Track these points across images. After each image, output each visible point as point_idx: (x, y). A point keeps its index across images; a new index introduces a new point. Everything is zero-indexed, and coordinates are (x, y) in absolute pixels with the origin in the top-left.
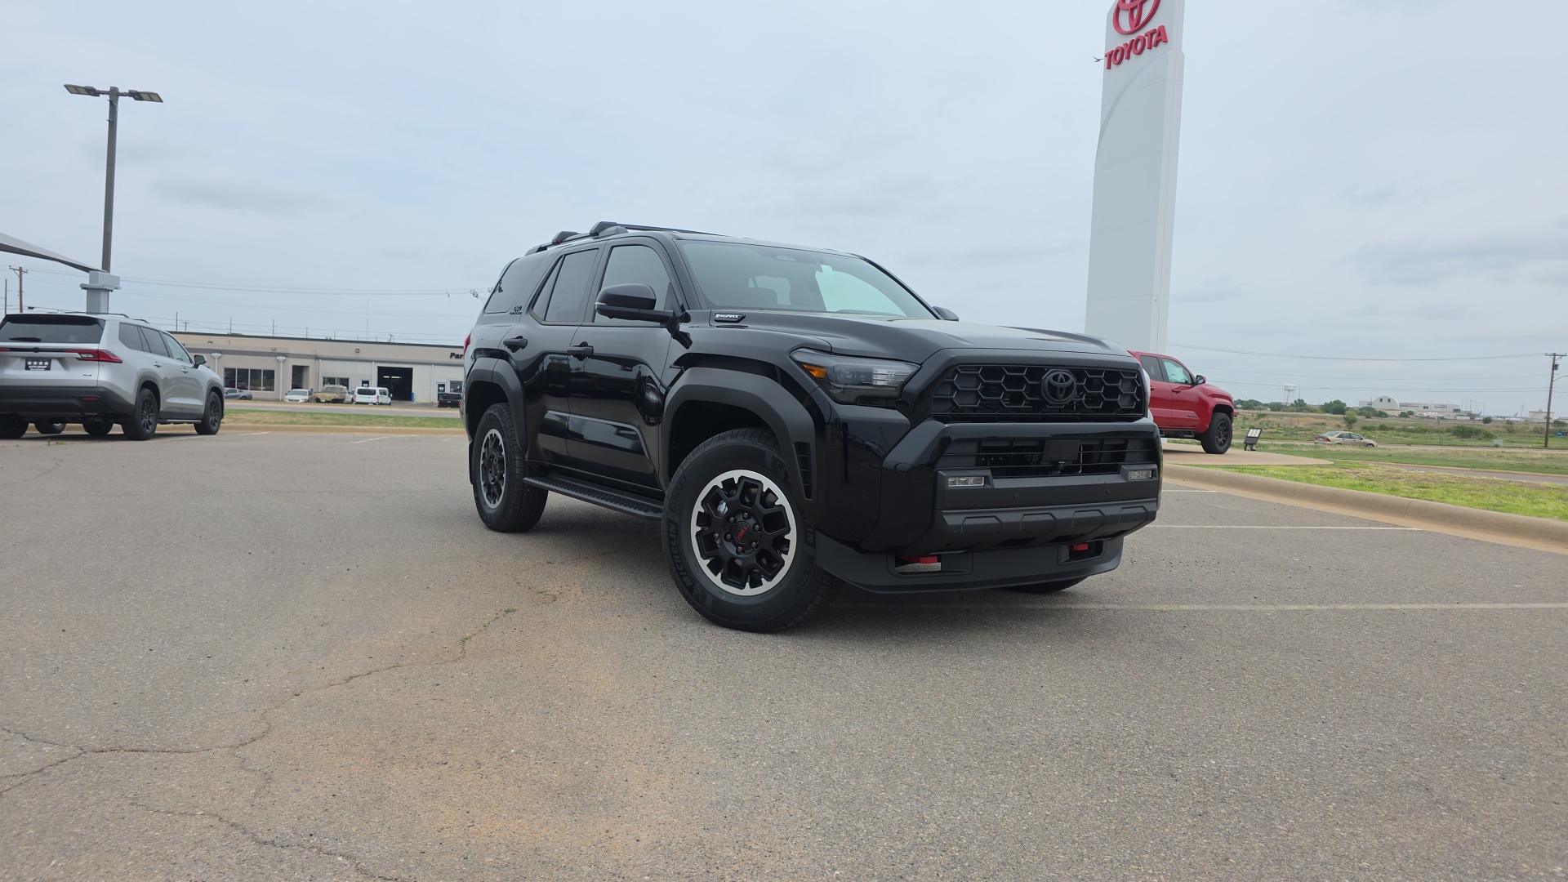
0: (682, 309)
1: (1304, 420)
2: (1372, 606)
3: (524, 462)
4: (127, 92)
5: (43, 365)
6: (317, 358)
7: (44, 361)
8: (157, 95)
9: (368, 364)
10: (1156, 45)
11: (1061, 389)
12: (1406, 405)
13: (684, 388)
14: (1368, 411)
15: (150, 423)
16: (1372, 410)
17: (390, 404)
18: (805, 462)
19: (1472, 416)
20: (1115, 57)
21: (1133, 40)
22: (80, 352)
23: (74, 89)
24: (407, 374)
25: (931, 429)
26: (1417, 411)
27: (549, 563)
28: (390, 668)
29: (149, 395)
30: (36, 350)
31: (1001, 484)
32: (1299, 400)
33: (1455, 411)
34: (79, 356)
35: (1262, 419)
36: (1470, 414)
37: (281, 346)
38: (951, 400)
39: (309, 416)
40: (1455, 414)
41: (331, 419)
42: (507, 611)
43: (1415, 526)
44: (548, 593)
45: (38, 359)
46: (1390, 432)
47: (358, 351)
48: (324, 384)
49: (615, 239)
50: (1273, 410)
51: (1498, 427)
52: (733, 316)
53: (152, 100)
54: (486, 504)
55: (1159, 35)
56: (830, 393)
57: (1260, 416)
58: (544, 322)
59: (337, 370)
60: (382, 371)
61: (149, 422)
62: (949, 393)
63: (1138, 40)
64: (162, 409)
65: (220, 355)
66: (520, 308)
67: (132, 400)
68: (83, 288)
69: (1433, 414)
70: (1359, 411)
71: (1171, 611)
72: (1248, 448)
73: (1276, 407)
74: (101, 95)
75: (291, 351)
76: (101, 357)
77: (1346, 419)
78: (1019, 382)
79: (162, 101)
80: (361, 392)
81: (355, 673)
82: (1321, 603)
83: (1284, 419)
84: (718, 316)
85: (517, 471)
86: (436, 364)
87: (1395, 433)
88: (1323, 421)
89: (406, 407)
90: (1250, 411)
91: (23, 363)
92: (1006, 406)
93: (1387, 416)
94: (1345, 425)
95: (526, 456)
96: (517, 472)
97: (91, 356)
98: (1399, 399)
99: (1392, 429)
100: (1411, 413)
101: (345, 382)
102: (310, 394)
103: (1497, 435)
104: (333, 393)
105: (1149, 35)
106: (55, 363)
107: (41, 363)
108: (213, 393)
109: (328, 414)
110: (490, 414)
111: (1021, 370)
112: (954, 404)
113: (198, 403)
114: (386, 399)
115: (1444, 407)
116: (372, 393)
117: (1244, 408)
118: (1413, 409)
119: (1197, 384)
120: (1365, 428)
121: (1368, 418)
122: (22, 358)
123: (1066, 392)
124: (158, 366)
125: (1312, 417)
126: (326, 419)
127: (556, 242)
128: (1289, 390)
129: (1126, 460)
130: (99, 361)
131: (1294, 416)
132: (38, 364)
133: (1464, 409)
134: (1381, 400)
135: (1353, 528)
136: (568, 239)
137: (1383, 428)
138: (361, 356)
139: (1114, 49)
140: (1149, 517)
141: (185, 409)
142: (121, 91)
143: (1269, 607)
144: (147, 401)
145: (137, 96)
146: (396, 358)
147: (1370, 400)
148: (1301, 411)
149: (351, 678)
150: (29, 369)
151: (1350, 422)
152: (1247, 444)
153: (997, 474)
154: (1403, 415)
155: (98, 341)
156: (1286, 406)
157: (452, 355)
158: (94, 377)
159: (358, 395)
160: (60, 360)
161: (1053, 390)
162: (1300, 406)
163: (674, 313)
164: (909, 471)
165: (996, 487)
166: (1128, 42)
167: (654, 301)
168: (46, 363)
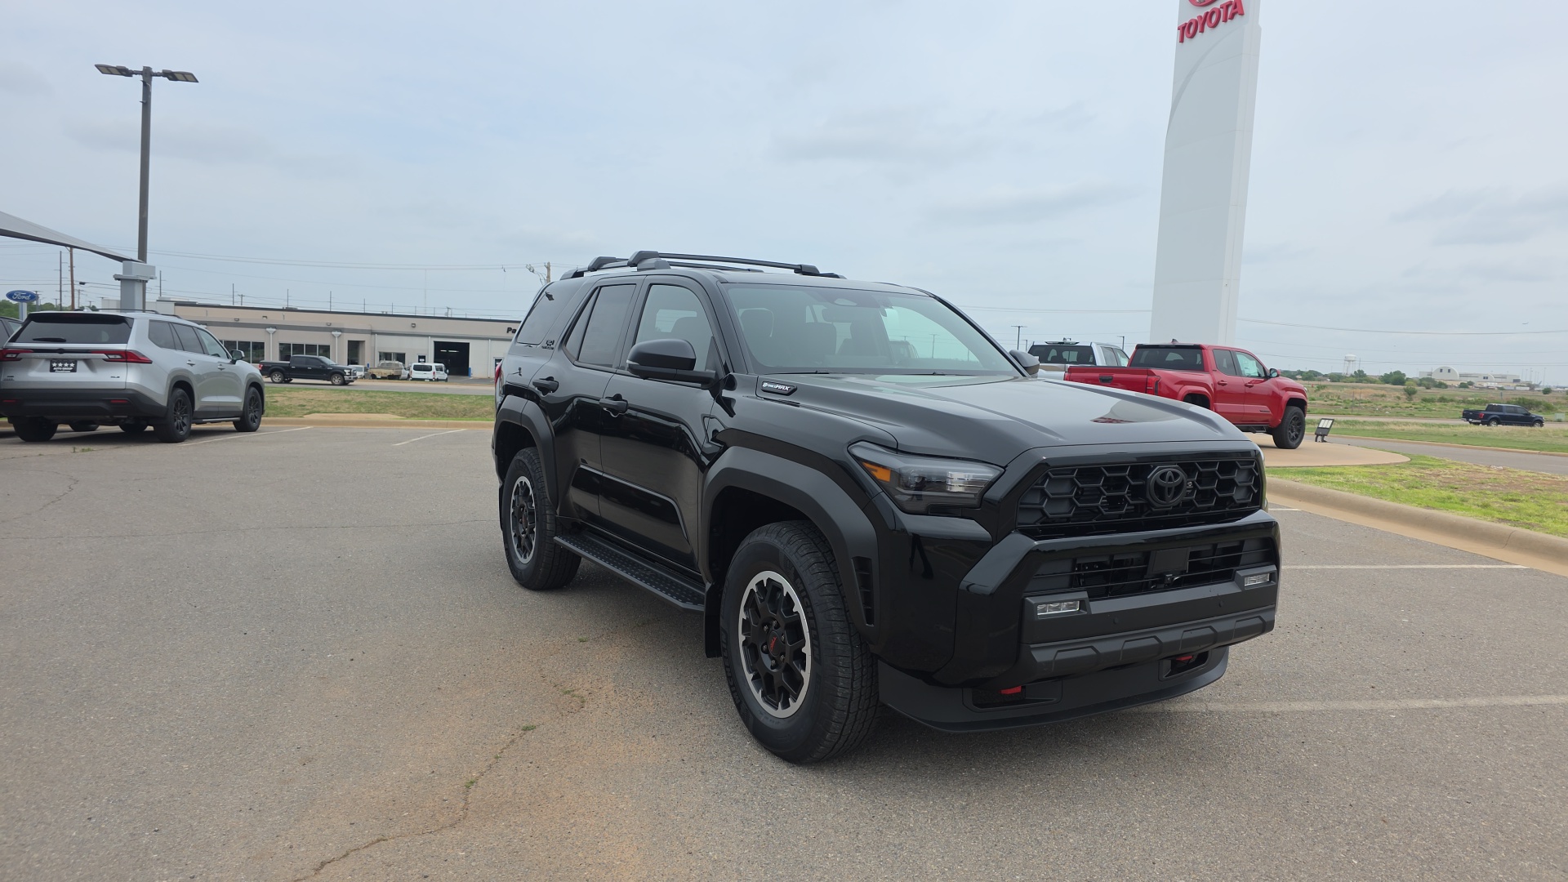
0: (726, 370)
1: (1364, 392)
2: (1507, 700)
3: (556, 518)
4: (161, 72)
5: (69, 366)
6: (373, 333)
7: (69, 363)
8: (192, 75)
9: (425, 339)
10: (1232, 17)
11: (1170, 489)
12: (1466, 376)
13: (727, 472)
14: (1428, 382)
15: (184, 425)
16: (1432, 380)
17: (446, 380)
18: (866, 582)
19: (1532, 387)
20: (1188, 31)
21: (1207, 13)
22: (107, 352)
23: (105, 69)
24: (464, 349)
25: (1018, 545)
26: (1477, 382)
27: (581, 641)
28: (373, 843)
29: (182, 395)
30: (61, 351)
31: (1099, 607)
32: (1359, 371)
33: (1515, 381)
34: (105, 357)
35: (1322, 391)
36: (1529, 385)
37: (336, 321)
38: (1042, 510)
39: (363, 394)
40: (1515, 384)
41: (386, 397)
42: (526, 729)
43: (1522, 562)
44: (576, 693)
45: (63, 361)
46: (1450, 403)
47: (414, 326)
48: (380, 360)
49: (655, 274)
50: (1333, 381)
51: (1557, 398)
52: (783, 387)
53: (187, 81)
54: (516, 557)
55: (1235, 7)
56: (894, 498)
57: (1320, 388)
58: (576, 363)
59: (393, 345)
60: (438, 345)
61: (183, 422)
62: (1038, 502)
63: (1213, 13)
64: (196, 409)
65: (274, 330)
66: (553, 343)
67: (163, 402)
68: (116, 279)
69: (1493, 385)
70: (1419, 382)
71: (1283, 712)
72: (1320, 438)
73: (1336, 378)
74: (134, 75)
75: (346, 326)
76: (129, 358)
77: (1405, 390)
78: (1120, 483)
79: (197, 82)
80: (417, 368)
81: (329, 856)
82: (1447, 697)
83: (1344, 391)
84: (765, 385)
85: (548, 526)
86: (493, 339)
87: (1455, 404)
88: (1383, 392)
89: (462, 383)
90: (1310, 382)
91: (48, 365)
92: (1105, 513)
93: (1446, 386)
94: (1404, 397)
95: (558, 511)
96: (548, 528)
97: (118, 357)
98: (1458, 370)
99: (1452, 401)
100: (1471, 383)
101: (401, 357)
102: (366, 370)
103: (1558, 407)
104: (389, 369)
105: (1225, 7)
106: (81, 365)
107: (66, 365)
108: (253, 389)
109: (383, 392)
110: (520, 460)
111: (1123, 469)
112: (1044, 514)
113: (236, 400)
114: (443, 375)
115: (1504, 377)
116: (429, 369)
117: (1304, 379)
118: (1472, 380)
119: (1270, 377)
120: (1425, 400)
121: (1428, 388)
122: (47, 359)
123: (1175, 493)
124: (192, 365)
125: (1372, 388)
126: (381, 397)
127: (593, 269)
128: (1349, 361)
129: (1241, 563)
130: (127, 362)
131: (1353, 388)
132: (63, 366)
133: (1523, 379)
134: (1441, 370)
135: (1455, 566)
136: (604, 266)
137: (1442, 400)
138: (417, 330)
139: (1187, 22)
140: (1266, 627)
141: (222, 407)
142: (154, 71)
143: (1391, 704)
144: (180, 401)
145: (171, 76)
146: (453, 333)
147: (1430, 371)
148: (1361, 381)
149: (323, 864)
150: (54, 371)
151: (1410, 393)
152: (1318, 436)
153: (1094, 596)
154: (1463, 386)
155: (126, 342)
156: (1346, 377)
157: (509, 330)
158: (122, 379)
159: (413, 371)
160: (86, 361)
161: (1159, 489)
162: (1360, 377)
163: (716, 374)
164: (991, 594)
165: (1093, 613)
166: (1203, 15)
167: (693, 361)
168: (72, 365)
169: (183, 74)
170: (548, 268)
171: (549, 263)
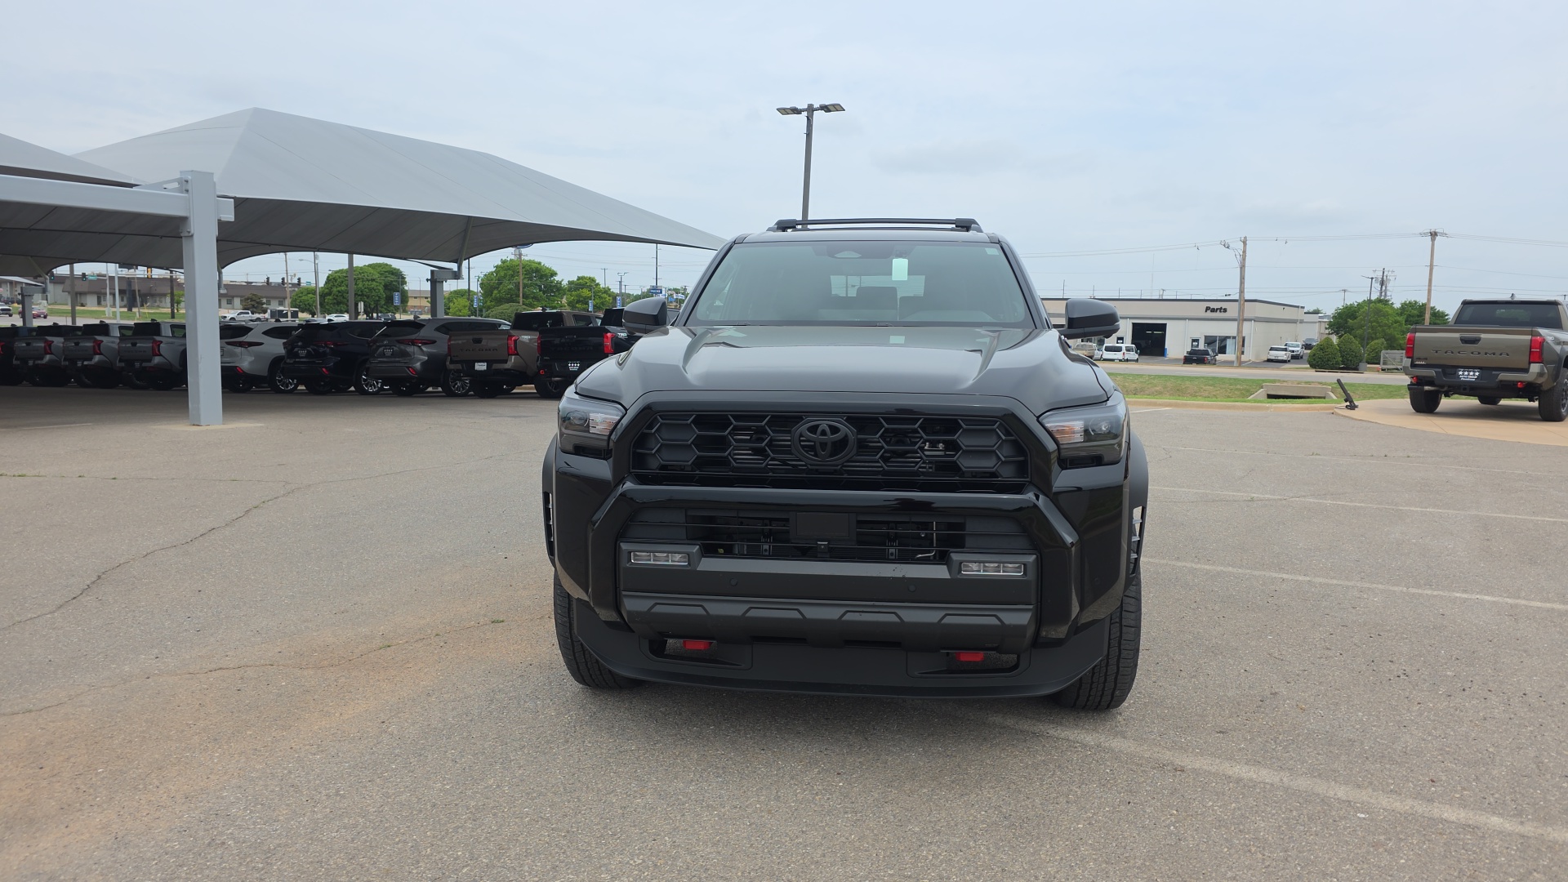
8: (839, 105)
11: (824, 444)
23: (784, 111)
24: (1161, 330)
31: (710, 564)
38: (655, 456)
53: (837, 110)
60: (1137, 327)
62: (653, 447)
74: (801, 113)
79: (843, 110)
80: (1108, 349)
86: (1191, 319)
92: (736, 465)
114: (1133, 355)
116: (1122, 349)
129: (962, 546)
142: (815, 106)
145: (826, 108)
146: (1149, 314)
157: (1208, 309)
161: (809, 445)
165: (708, 569)
169: (834, 105)
170: (1245, 243)
171: (1245, 238)
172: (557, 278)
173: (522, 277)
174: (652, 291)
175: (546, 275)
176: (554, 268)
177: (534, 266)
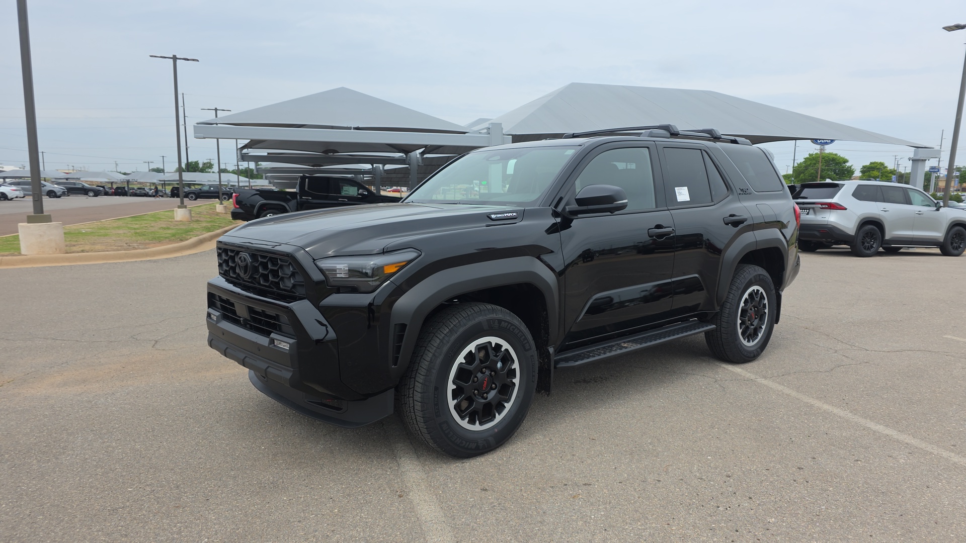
5: (806, 212)
29: (872, 229)
34: (821, 206)
61: (872, 246)
64: (886, 238)
67: (852, 232)
76: (832, 207)
97: (827, 206)
106: (811, 211)
108: (957, 228)
113: (939, 236)
124: (890, 211)
130: (830, 209)
141: (917, 238)
144: (869, 232)
155: (834, 198)
158: (827, 219)
160: (814, 209)
172: (848, 164)
173: (821, 164)
174: (931, 170)
175: (840, 163)
176: (847, 158)
177: (832, 156)
